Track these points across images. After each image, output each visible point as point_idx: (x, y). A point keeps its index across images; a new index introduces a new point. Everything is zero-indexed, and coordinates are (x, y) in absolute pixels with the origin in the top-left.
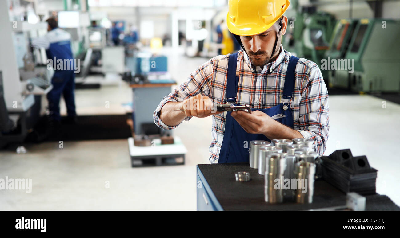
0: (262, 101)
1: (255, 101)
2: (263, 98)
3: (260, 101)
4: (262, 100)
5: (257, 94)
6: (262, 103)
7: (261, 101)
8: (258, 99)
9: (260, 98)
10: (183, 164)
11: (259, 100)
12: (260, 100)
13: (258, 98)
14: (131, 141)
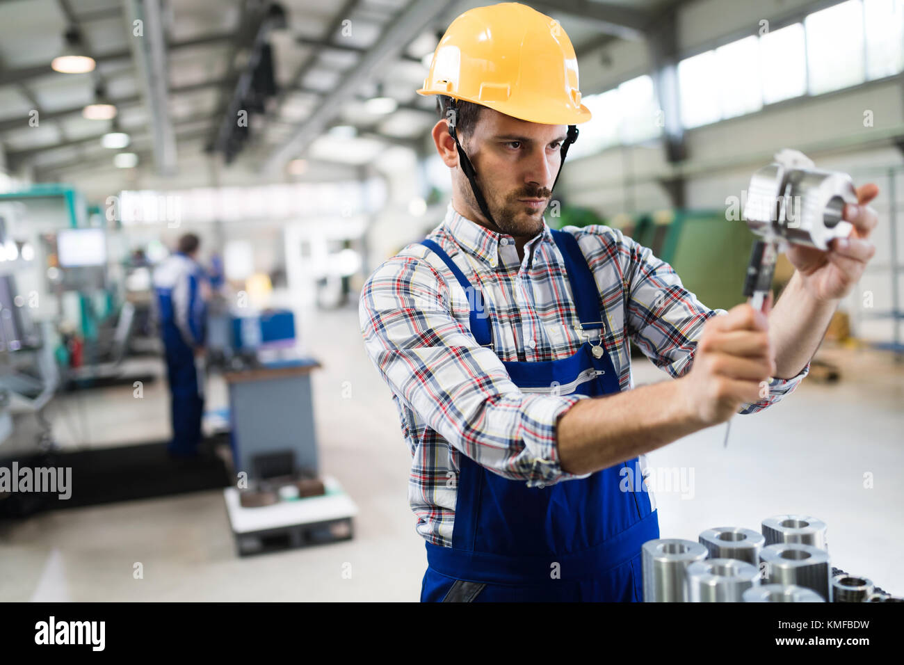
0: (541, 340)
1: (526, 344)
2: (540, 332)
3: (536, 341)
4: (541, 337)
5: (526, 323)
6: (542, 345)
7: (539, 339)
8: (531, 335)
9: (535, 333)
10: (348, 538)
11: (533, 338)
12: (535, 336)
13: (531, 333)
14: (232, 496)
